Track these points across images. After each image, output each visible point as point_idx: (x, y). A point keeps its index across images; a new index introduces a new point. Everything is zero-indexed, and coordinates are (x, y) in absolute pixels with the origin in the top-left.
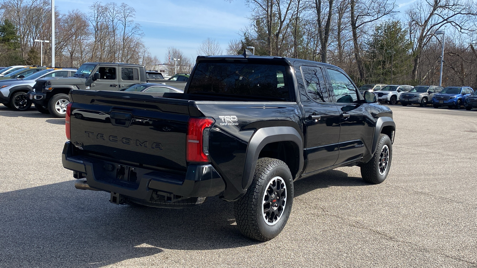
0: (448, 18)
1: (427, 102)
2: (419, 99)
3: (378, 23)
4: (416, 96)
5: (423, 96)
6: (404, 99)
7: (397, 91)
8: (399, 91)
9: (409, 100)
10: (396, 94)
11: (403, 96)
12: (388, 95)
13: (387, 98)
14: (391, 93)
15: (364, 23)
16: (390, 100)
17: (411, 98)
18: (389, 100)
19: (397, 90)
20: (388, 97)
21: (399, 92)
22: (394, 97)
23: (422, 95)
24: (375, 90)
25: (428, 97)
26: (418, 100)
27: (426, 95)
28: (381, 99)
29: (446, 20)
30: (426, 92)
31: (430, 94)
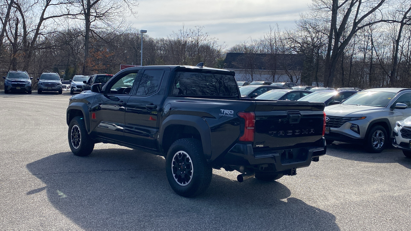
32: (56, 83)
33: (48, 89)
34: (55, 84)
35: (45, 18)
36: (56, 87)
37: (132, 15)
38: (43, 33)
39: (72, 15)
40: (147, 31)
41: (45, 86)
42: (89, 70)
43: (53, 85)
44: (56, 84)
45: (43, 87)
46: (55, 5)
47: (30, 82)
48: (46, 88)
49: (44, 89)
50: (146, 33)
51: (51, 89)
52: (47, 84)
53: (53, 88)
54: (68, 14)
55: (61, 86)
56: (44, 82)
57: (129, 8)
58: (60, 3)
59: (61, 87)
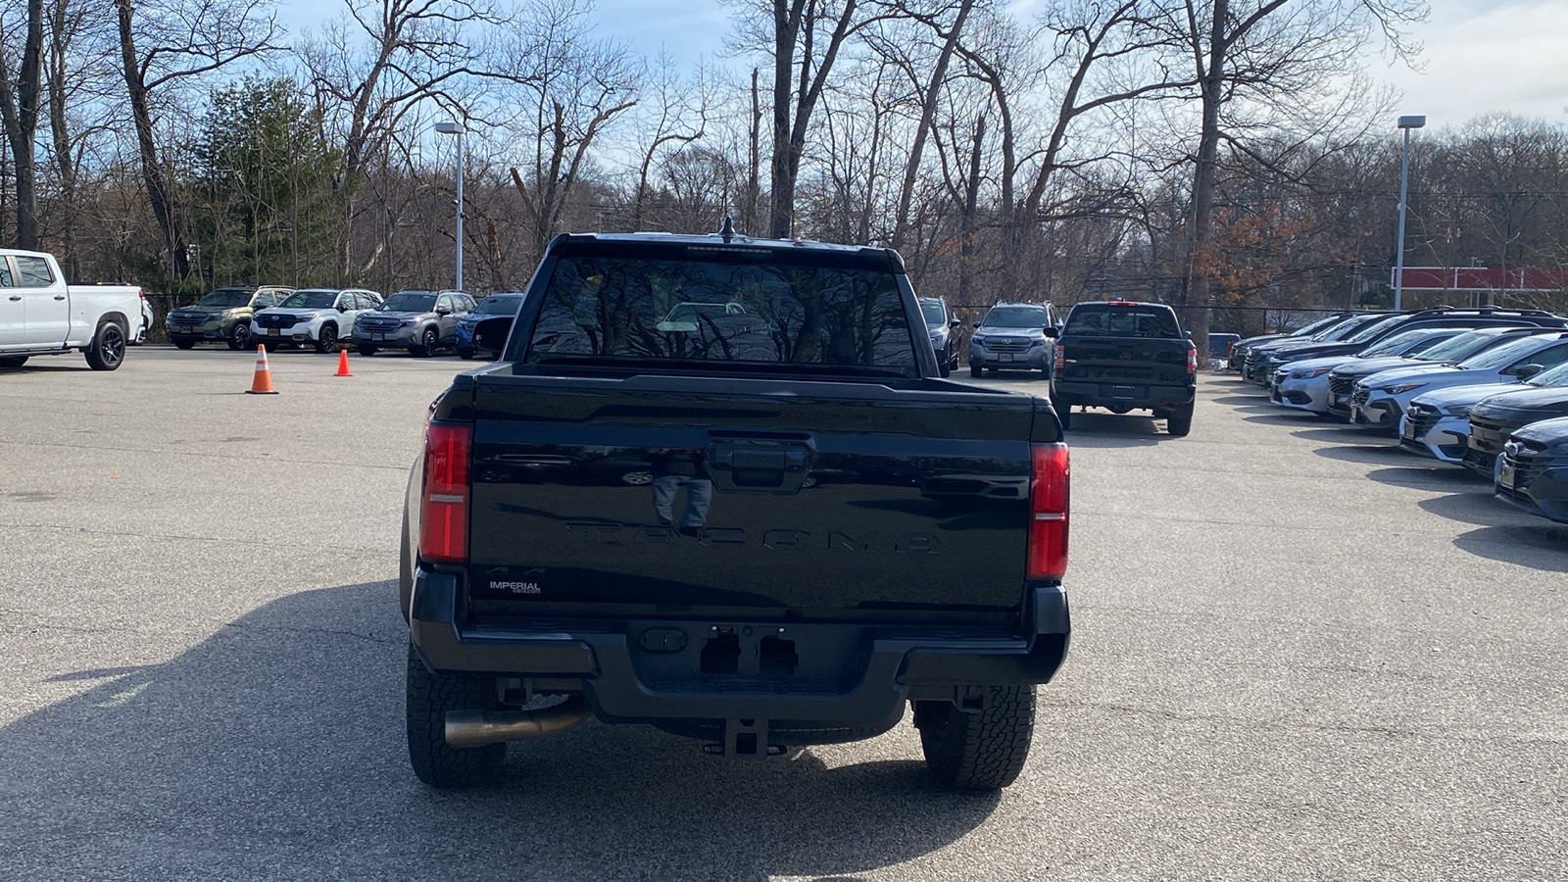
0: (433, 82)
1: (438, 343)
2: (416, 332)
3: (220, 80)
4: (405, 325)
5: (425, 323)
6: (367, 335)
7: (337, 308)
8: (341, 309)
9: (384, 337)
10: (334, 318)
11: (363, 323)
12: (312, 321)
13: (310, 332)
14: (319, 317)
15: (169, 77)
16: (317, 339)
17: (391, 331)
18: (316, 337)
19: (335, 305)
20: (312, 328)
21: (342, 312)
22: (330, 326)
23: (422, 320)
24: (257, 307)
25: (440, 326)
26: (414, 335)
27: (433, 321)
28: (291, 337)
29: (423, 88)
30: (432, 311)
31: (441, 316)
32: (1027, 340)
33: (1001, 360)
34: (1022, 344)
35: (1079, 109)
36: (1030, 353)
37: (1400, 59)
38: (1070, 164)
39: (1179, 85)
40: (1424, 117)
41: (992, 350)
42: (1210, 289)
43: (1018, 345)
44: (1028, 343)
45: (985, 353)
46: (1116, 57)
47: (942, 337)
48: (993, 356)
49: (987, 361)
50: (1420, 126)
51: (1010, 360)
52: (997, 345)
53: (1018, 356)
54: (1163, 86)
55: (1046, 351)
56: (987, 336)
57: (1388, 31)
58: (1130, 46)
59: (1045, 355)
